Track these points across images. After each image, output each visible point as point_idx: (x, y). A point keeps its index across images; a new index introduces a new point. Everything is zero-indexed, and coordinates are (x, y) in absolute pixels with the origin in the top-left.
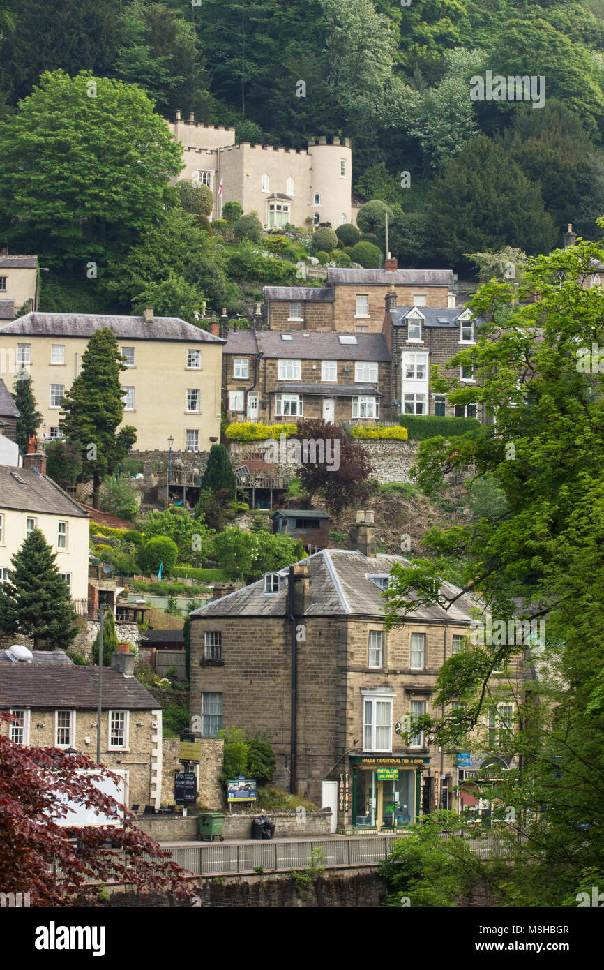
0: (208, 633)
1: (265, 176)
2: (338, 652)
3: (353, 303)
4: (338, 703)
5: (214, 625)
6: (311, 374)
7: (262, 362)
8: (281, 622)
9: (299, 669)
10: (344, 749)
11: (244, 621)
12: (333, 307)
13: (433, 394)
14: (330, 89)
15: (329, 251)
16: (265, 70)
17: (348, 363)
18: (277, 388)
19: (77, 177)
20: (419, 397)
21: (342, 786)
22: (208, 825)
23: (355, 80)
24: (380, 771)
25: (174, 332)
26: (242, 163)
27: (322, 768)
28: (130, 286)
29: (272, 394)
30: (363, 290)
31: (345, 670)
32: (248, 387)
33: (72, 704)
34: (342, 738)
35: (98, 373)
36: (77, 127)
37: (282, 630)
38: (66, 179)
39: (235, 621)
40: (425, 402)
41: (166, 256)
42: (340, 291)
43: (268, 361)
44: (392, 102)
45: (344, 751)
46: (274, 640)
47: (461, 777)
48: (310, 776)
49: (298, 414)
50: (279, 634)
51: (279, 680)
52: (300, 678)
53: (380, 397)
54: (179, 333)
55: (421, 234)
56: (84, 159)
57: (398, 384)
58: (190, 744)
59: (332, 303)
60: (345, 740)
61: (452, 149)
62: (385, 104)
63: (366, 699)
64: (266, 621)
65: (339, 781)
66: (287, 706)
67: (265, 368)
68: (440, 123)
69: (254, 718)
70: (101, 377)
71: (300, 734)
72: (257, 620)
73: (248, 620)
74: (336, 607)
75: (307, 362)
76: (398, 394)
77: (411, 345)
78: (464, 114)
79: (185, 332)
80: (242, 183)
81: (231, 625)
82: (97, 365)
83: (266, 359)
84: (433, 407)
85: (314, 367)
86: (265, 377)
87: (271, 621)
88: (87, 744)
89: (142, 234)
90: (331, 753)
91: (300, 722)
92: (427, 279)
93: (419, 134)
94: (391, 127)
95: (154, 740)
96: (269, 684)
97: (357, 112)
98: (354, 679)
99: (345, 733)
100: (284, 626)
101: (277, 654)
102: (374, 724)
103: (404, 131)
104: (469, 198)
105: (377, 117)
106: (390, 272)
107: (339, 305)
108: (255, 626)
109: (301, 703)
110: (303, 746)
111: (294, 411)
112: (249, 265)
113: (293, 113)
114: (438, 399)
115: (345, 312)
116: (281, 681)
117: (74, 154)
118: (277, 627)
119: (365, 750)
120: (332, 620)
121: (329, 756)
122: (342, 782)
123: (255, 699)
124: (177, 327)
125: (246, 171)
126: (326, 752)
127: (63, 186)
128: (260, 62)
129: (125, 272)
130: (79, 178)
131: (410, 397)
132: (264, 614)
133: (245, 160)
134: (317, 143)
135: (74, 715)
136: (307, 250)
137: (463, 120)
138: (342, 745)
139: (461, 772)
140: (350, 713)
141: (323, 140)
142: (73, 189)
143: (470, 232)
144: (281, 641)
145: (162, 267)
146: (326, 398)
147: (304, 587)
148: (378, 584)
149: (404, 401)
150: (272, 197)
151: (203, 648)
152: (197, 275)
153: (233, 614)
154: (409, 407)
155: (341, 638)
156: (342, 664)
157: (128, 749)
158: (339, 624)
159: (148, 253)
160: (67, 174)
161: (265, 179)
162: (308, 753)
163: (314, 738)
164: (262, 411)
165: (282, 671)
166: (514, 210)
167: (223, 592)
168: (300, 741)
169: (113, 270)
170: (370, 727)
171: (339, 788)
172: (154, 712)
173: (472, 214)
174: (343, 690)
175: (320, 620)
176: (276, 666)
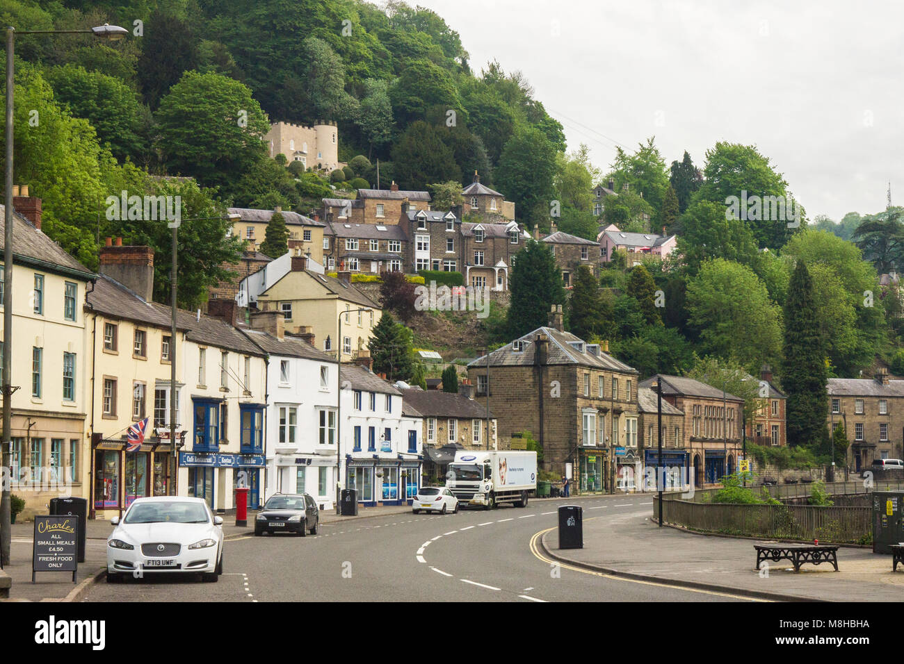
0: (480, 376)
1: (292, 141)
2: (571, 386)
3: (375, 209)
4: (571, 416)
5: (483, 372)
6: (364, 248)
7: (337, 239)
8: (531, 369)
9: (544, 397)
10: (576, 444)
11: (505, 369)
12: (364, 212)
13: (433, 259)
14: (309, 96)
15: (340, 182)
16: (264, 85)
17: (384, 241)
18: (345, 254)
19: (213, 132)
20: (425, 261)
21: (575, 465)
22: (542, 488)
23: (324, 92)
24: (589, 457)
25: (295, 220)
26: (280, 133)
27: (561, 455)
28: (244, 197)
29: (342, 258)
30: (380, 202)
31: (576, 396)
32: (329, 254)
33: (455, 415)
34: (575, 437)
35: (277, 239)
36: (211, 104)
37: (532, 374)
38: (207, 133)
39: (499, 369)
40: (428, 263)
41: (264, 180)
42: (367, 202)
43: (341, 239)
44: (344, 105)
45: (576, 445)
46: (527, 380)
47: (618, 461)
48: (553, 461)
49: (358, 270)
50: (530, 376)
51: (530, 404)
52: (544, 401)
53: (403, 261)
54: (298, 220)
55: (392, 174)
56: (216, 122)
57: (413, 253)
58: (519, 439)
59: (363, 208)
60: (576, 439)
61: (380, 132)
62: (340, 106)
63: (584, 414)
64: (519, 369)
65: (573, 463)
66: (536, 419)
67: (338, 243)
68: (375, 118)
69: (513, 427)
70: (279, 241)
71: (546, 435)
72: (515, 368)
73: (508, 368)
74: (566, 360)
75: (362, 240)
76: (413, 259)
77: (420, 231)
78: (388, 113)
79: (301, 220)
80: (280, 144)
81: (496, 371)
82: (276, 234)
83: (339, 238)
84: (432, 267)
85: (366, 243)
86: (338, 248)
87: (524, 368)
88: (462, 440)
89: (249, 168)
90: (567, 446)
91: (545, 429)
92: (416, 197)
93: (361, 123)
94: (345, 119)
95: (493, 438)
96: (523, 406)
97: (325, 110)
98: (580, 402)
99: (576, 434)
100: (533, 371)
101: (528, 388)
102: (589, 429)
103: (351, 121)
104: (417, 156)
105: (336, 113)
106: (394, 192)
107: (367, 210)
108: (513, 372)
109: (545, 417)
110: (548, 443)
111: (355, 268)
112: (304, 188)
113: (290, 108)
114: (435, 262)
115: (371, 214)
116: (532, 404)
117: (211, 119)
118: (529, 372)
119: (584, 445)
120: (566, 367)
121: (566, 449)
122: (575, 464)
123: (514, 415)
124: (296, 217)
125: (283, 137)
126: (564, 446)
127: (205, 137)
128: (262, 81)
129: (239, 189)
130: (214, 132)
131: (420, 260)
132: (519, 364)
133: (281, 131)
134: (319, 124)
135: (456, 422)
136: (328, 182)
137: (387, 116)
138: (574, 441)
139: (618, 459)
140: (578, 423)
141: (323, 122)
142: (210, 139)
143: (420, 174)
144: (531, 380)
145: (262, 186)
146: (373, 260)
147: (546, 348)
148: (575, 347)
149: (417, 263)
150: (296, 153)
151: (477, 386)
152: (285, 191)
153: (498, 364)
154: (420, 266)
155: (573, 377)
156: (573, 393)
157: (481, 443)
158: (571, 369)
159: (254, 178)
160: (207, 130)
161: (292, 143)
162: (551, 447)
163: (554, 438)
164: (337, 267)
165: (532, 399)
166: (443, 162)
167: (483, 353)
168: (545, 439)
169: (232, 187)
170: (586, 431)
171: (573, 468)
172: (493, 421)
173: (421, 164)
174: (575, 408)
175: (557, 367)
176: (528, 395)
